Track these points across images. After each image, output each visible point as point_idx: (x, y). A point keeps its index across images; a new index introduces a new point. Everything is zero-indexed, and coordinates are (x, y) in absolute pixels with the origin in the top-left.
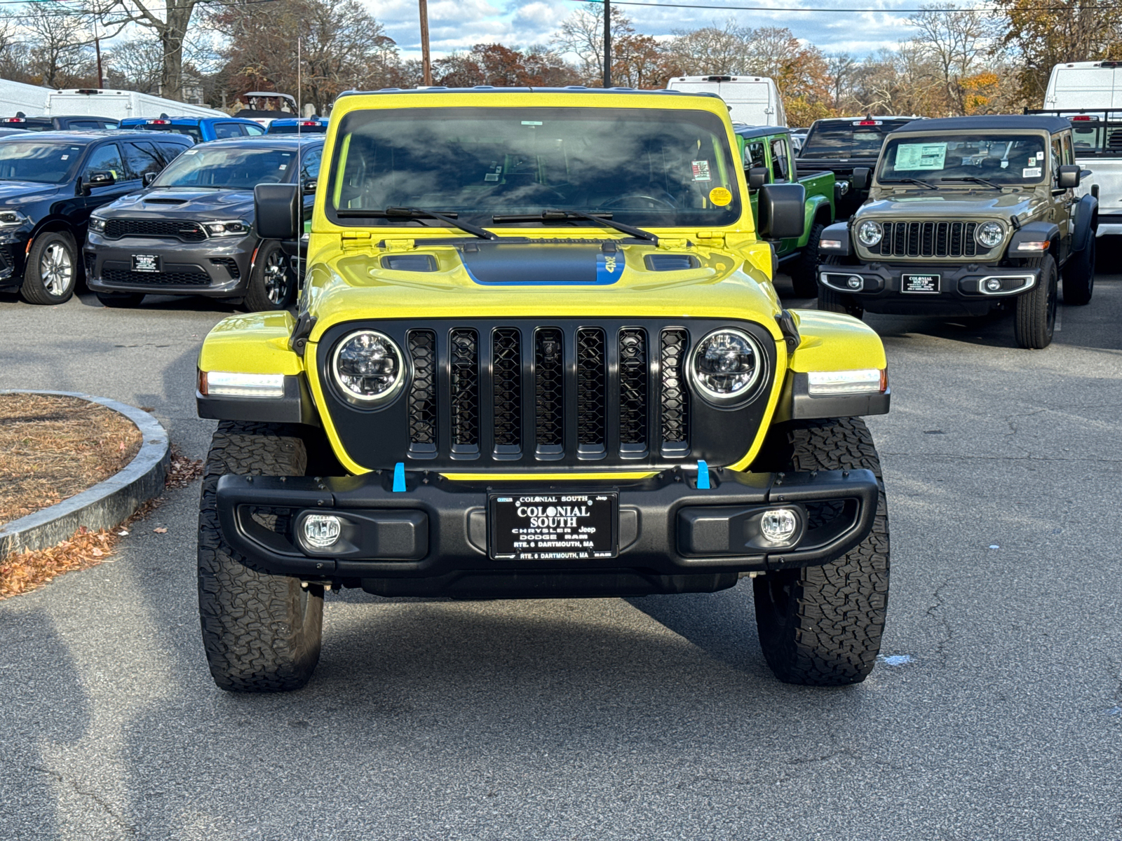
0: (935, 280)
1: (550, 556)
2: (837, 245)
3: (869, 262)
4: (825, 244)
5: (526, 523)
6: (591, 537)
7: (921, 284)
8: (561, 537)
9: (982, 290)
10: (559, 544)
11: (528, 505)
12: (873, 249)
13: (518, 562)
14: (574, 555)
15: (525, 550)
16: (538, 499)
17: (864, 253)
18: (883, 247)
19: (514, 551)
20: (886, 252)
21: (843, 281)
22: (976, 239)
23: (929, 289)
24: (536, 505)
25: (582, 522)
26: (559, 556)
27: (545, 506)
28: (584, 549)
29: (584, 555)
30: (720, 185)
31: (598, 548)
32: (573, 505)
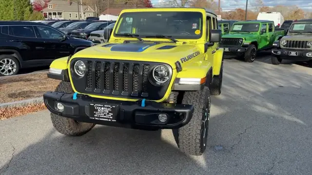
0: (297, 53)
1: (102, 119)
2: (276, 45)
3: (283, 49)
4: (274, 45)
5: (97, 110)
6: (112, 116)
7: (293, 54)
8: (105, 115)
9: (307, 55)
10: (105, 117)
11: (97, 106)
12: (284, 46)
13: (95, 120)
14: (107, 120)
15: (97, 117)
16: (99, 105)
17: (282, 47)
18: (286, 46)
19: (94, 117)
20: (287, 47)
21: (276, 52)
22: (307, 45)
23: (295, 55)
24: (99, 106)
25: (109, 112)
26: (104, 120)
27: (101, 107)
28: (110, 119)
29: (110, 120)
30: (199, 29)
31: (113, 119)
32: (108, 107)
